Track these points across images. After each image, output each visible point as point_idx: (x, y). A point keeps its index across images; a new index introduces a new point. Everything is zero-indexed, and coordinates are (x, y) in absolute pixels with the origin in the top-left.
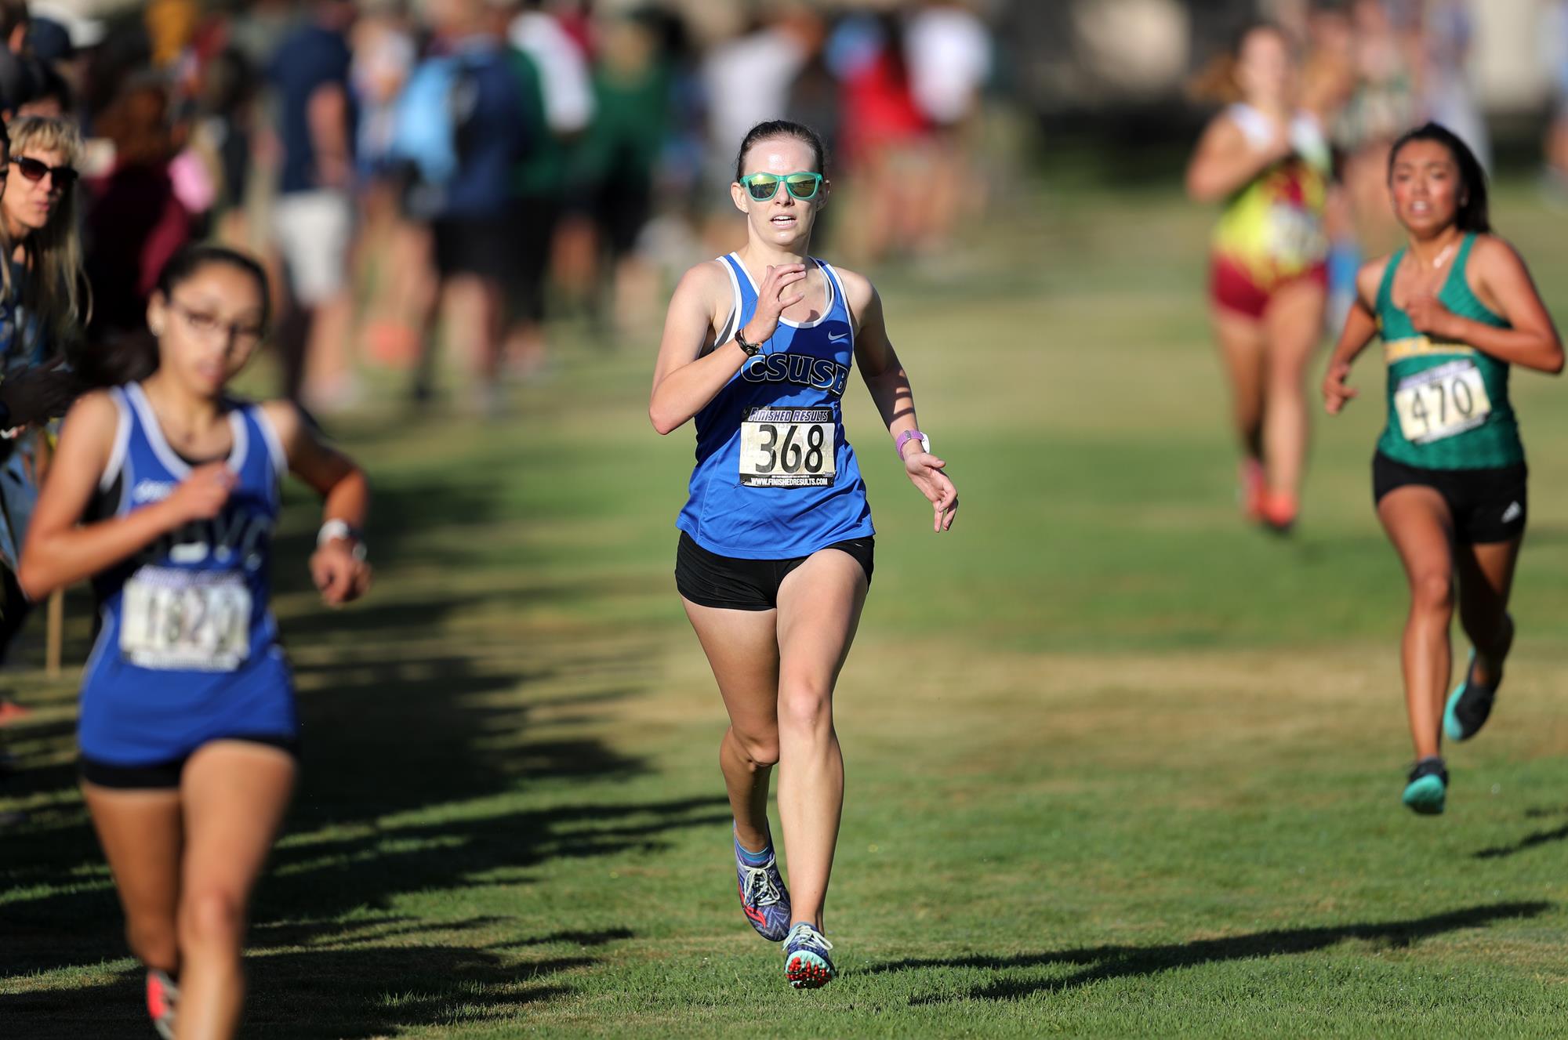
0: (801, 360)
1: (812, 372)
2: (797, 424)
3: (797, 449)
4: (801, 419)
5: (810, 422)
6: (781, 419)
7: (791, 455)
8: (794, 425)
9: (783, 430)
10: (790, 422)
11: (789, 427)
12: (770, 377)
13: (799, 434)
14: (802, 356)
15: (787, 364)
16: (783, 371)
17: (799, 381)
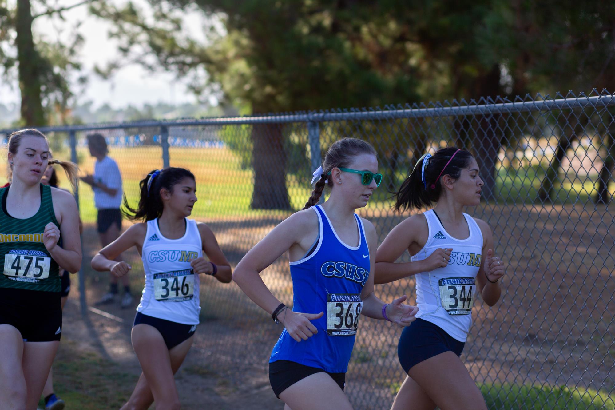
0: (351, 267)
1: (356, 274)
2: (352, 303)
3: (351, 316)
4: (354, 300)
5: (357, 302)
6: (346, 300)
7: (349, 318)
8: (351, 303)
9: (346, 306)
10: (350, 302)
11: (349, 304)
12: (336, 274)
13: (353, 308)
14: (352, 264)
15: (345, 268)
16: (343, 272)
17: (349, 278)
